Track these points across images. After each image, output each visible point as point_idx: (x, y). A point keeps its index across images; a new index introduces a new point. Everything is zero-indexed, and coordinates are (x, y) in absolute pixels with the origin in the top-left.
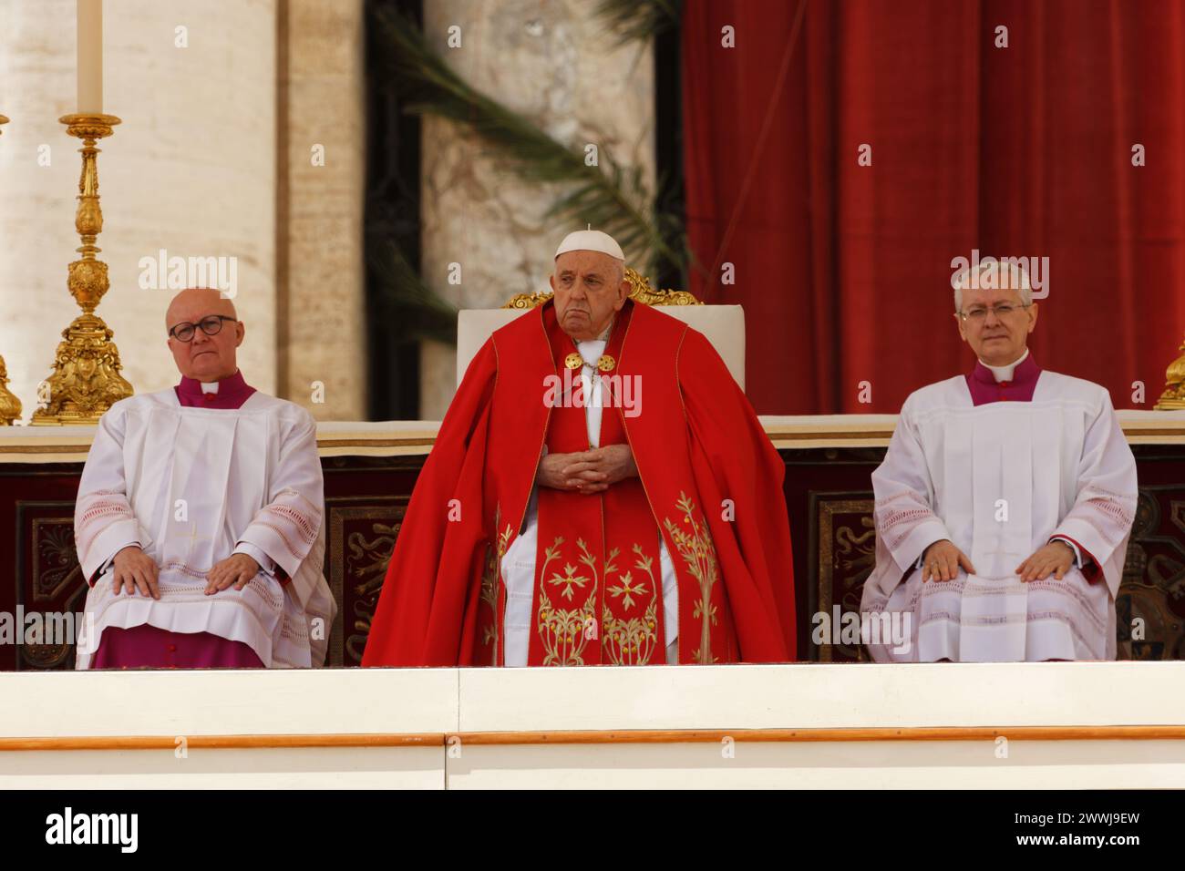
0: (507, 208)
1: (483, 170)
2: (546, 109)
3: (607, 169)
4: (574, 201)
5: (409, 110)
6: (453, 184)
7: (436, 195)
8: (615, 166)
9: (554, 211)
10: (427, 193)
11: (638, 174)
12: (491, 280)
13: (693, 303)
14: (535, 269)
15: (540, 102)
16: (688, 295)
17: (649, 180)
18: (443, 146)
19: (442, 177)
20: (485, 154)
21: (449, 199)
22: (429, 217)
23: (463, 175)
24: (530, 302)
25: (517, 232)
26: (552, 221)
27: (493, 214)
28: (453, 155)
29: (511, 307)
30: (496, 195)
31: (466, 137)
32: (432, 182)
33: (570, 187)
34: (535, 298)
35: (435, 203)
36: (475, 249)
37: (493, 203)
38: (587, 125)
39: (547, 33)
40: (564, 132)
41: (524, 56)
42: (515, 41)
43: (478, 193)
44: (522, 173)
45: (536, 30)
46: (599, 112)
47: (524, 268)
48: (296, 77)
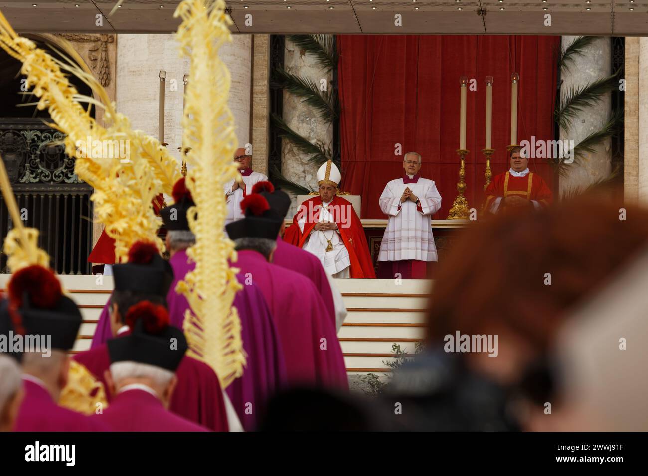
0: (300, 158)
1: (295, 150)
2: (309, 137)
3: (323, 150)
4: (315, 157)
5: (279, 136)
6: (288, 153)
7: (285, 155)
8: (324, 149)
9: (310, 160)
10: (283, 155)
11: (329, 150)
12: (296, 174)
14: (306, 172)
15: (308, 135)
17: (332, 153)
18: (286, 144)
19: (286, 151)
20: (295, 147)
21: (287, 156)
22: (283, 160)
23: (291, 151)
25: (302, 164)
26: (310, 162)
27: (297, 160)
28: (288, 146)
30: (298, 156)
31: (291, 142)
32: (284, 152)
33: (314, 155)
35: (284, 157)
36: (293, 167)
38: (318, 141)
39: (310, 120)
40: (313, 142)
41: (304, 125)
42: (303, 121)
43: (294, 155)
44: (303, 151)
45: (308, 119)
46: (321, 138)
47: (304, 172)
48: (254, 128)
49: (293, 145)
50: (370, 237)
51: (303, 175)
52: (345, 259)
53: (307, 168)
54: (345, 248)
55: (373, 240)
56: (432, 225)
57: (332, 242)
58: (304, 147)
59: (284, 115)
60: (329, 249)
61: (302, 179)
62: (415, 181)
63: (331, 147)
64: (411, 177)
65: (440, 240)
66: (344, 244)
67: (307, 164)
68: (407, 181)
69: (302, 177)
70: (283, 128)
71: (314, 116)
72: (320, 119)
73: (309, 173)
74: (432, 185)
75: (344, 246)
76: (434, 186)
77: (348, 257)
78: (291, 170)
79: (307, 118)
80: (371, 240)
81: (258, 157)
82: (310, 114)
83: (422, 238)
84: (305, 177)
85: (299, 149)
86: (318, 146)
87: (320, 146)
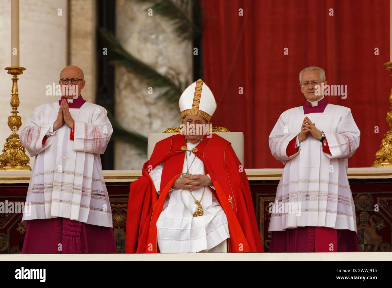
0: (143, 96)
1: (135, 83)
2: (156, 63)
3: (177, 83)
4: (166, 94)
5: (111, 63)
6: (126, 88)
7: (120, 91)
9: (159, 98)
10: (117, 91)
12: (138, 120)
13: (226, 131)
14: (153, 116)
15: (154, 61)
16: (225, 128)
18: (122, 75)
19: (122, 85)
20: (136, 78)
21: (124, 93)
22: (118, 99)
23: (129, 85)
24: (172, 131)
25: (147, 104)
26: (158, 101)
27: (138, 98)
28: (125, 78)
29: (166, 132)
30: (139, 91)
31: (129, 72)
32: (118, 87)
33: (164, 90)
34: (174, 129)
35: (120, 94)
36: (133, 109)
37: (139, 94)
38: (171, 68)
39: (157, 38)
40: (162, 70)
41: (149, 46)
42: (146, 40)
43: (134, 91)
44: (148, 84)
45: (153, 36)
46: (174, 64)
47: (150, 115)
48: (73, 52)
49: (132, 76)
50: (258, 195)
51: (147, 120)
52: (222, 227)
53: (154, 109)
54: (223, 212)
55: (263, 200)
57: (201, 203)
58: (148, 78)
59: (118, 32)
60: (199, 213)
61: (147, 126)
62: (320, 108)
64: (315, 104)
65: (362, 197)
66: (221, 204)
67: (154, 104)
68: (309, 109)
69: (146, 123)
70: (118, 51)
71: (163, 31)
72: (172, 36)
73: (157, 116)
74: (347, 114)
75: (220, 208)
76: (349, 115)
77: (227, 225)
78: (130, 114)
79: (152, 34)
80: (259, 199)
82: (157, 29)
83: (329, 194)
84: (151, 124)
85: (141, 82)
86: (170, 77)
87: (173, 76)
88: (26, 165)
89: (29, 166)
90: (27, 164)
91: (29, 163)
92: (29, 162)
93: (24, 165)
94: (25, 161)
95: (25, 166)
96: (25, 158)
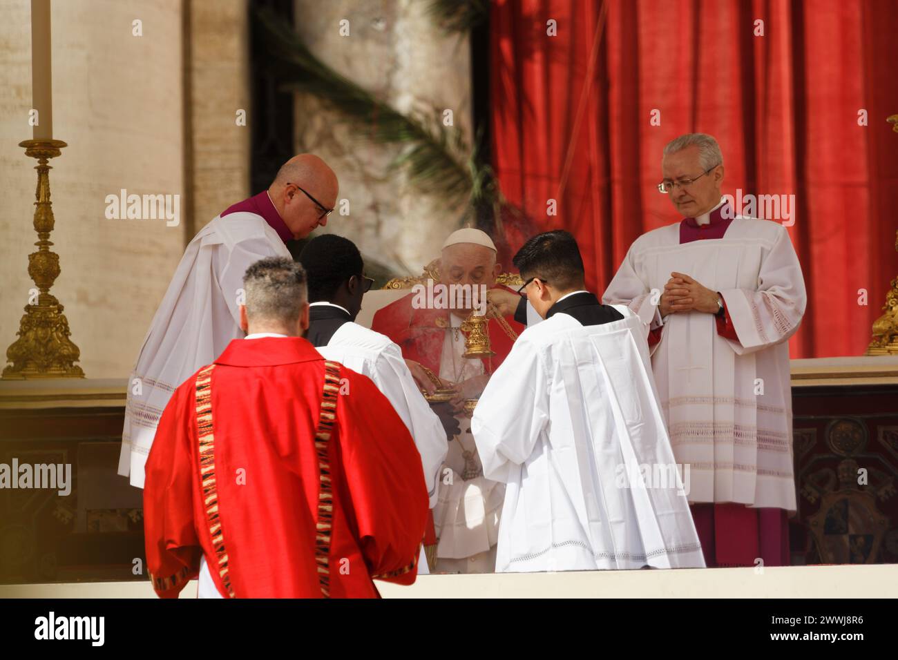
0: (360, 162)
1: (341, 133)
2: (389, 86)
3: (435, 131)
5: (284, 88)
6: (319, 144)
8: (443, 130)
14: (382, 208)
15: (384, 81)
17: (468, 138)
18: (310, 115)
19: (310, 139)
20: (342, 121)
23: (326, 137)
25: (368, 180)
26: (394, 171)
27: (350, 167)
28: (318, 123)
30: (351, 152)
31: (327, 108)
32: (302, 143)
33: (407, 148)
37: (349, 158)
38: (421, 99)
39: (388, 28)
40: (403, 104)
41: (371, 47)
42: (365, 34)
43: (338, 149)
44: (370, 136)
45: (380, 26)
46: (430, 89)
47: (375, 207)
48: (197, 64)
49: (332, 116)
51: (370, 218)
53: (384, 193)
56: (794, 377)
58: (370, 122)
59: (299, 16)
61: (369, 232)
63: (466, 121)
64: (703, 219)
67: (384, 180)
69: (369, 226)
70: (299, 60)
71: (404, 15)
72: (423, 23)
73: (391, 209)
79: (377, 20)
81: (214, 163)
83: (736, 427)
84: (378, 226)
85: (353, 132)
86: (419, 117)
87: (427, 116)
88: (71, 366)
89: (77, 367)
90: (75, 364)
91: (78, 361)
92: (79, 358)
93: (68, 365)
94: (68, 356)
95: (70, 368)
96: (70, 349)
